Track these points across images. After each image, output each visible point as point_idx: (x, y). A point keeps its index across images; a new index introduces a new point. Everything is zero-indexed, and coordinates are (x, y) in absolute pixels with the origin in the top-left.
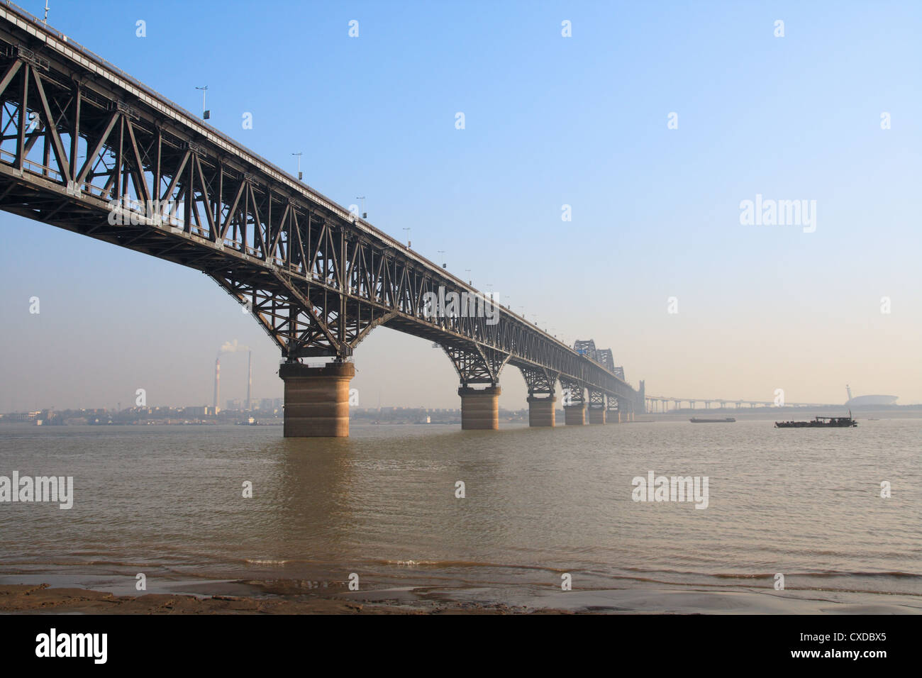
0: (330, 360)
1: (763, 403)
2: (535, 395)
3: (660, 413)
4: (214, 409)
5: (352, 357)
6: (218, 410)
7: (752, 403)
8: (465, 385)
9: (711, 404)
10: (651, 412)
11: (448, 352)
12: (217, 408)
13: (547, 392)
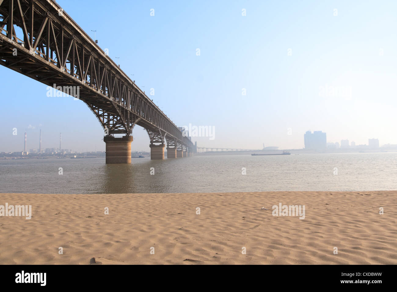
0: (124, 135)
1: (236, 149)
2: (169, 147)
3: (201, 153)
4: (26, 153)
5: (132, 134)
6: (28, 153)
7: (232, 149)
8: (152, 144)
9: (219, 149)
10: (198, 153)
11: (148, 131)
12: (27, 152)
13: (174, 146)
